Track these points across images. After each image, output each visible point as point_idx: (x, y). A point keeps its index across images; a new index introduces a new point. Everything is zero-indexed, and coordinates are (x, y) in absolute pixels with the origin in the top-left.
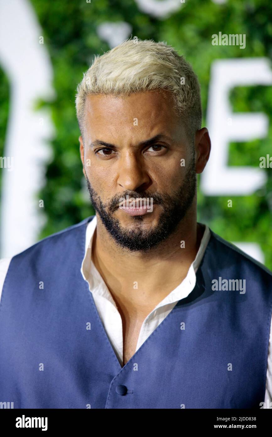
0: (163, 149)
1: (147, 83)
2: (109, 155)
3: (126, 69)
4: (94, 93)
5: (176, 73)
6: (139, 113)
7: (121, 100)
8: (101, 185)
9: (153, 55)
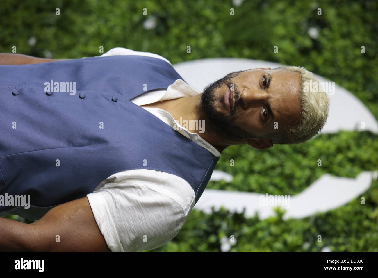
0: (264, 118)
1: (306, 110)
2: (262, 84)
3: (315, 98)
4: (301, 78)
5: (310, 129)
6: (288, 104)
7: (297, 93)
8: (244, 78)
9: (322, 115)
